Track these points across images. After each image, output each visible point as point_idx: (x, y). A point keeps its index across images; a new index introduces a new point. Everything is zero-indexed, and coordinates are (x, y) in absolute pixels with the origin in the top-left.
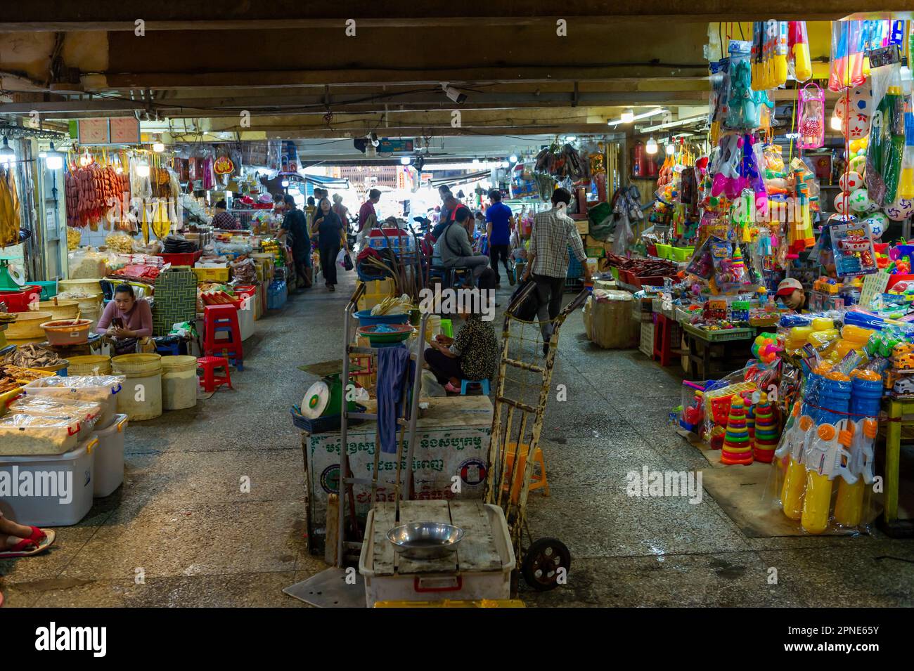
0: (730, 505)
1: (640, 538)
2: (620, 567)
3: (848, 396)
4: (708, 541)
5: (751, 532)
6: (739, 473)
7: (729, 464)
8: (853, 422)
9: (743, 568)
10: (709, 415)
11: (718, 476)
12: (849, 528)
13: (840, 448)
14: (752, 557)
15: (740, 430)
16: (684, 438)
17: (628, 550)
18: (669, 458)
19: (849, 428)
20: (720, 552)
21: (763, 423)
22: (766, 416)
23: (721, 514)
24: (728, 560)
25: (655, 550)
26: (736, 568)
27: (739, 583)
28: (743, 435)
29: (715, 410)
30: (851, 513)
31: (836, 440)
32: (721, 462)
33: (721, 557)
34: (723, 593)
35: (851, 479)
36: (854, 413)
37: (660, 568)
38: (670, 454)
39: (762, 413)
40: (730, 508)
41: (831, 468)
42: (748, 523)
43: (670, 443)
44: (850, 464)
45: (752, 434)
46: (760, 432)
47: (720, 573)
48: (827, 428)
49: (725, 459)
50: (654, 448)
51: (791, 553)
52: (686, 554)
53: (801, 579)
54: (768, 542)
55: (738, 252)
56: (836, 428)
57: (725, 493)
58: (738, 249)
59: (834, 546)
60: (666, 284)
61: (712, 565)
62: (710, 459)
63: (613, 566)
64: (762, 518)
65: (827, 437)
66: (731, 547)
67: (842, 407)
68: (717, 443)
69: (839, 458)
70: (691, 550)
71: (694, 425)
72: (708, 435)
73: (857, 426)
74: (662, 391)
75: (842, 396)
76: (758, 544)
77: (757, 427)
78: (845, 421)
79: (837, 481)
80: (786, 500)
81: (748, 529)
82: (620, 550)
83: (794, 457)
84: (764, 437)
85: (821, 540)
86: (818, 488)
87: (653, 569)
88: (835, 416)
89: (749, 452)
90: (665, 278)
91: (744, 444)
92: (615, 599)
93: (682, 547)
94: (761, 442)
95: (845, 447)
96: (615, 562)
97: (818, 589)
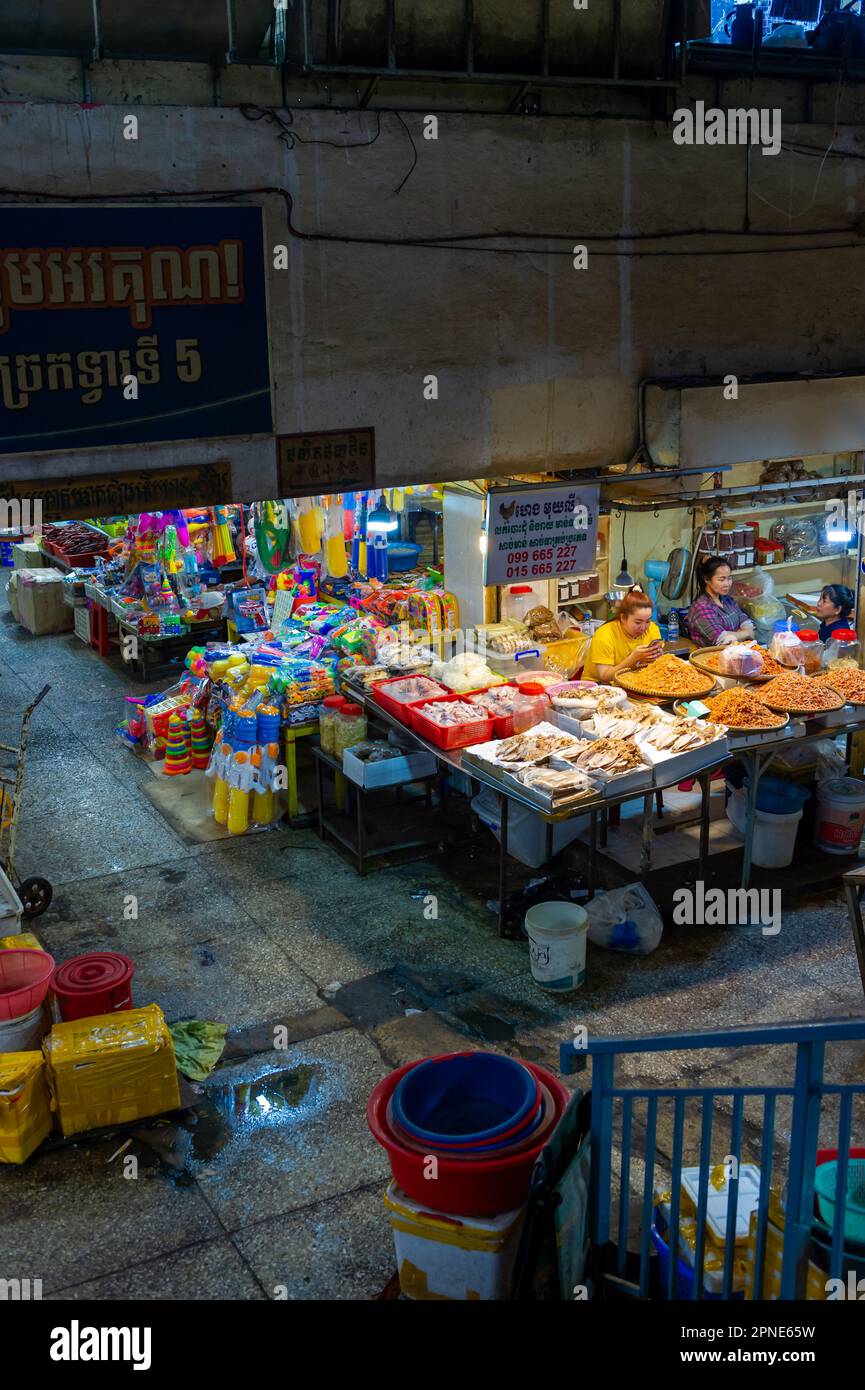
0: (173, 817)
1: (103, 859)
2: (90, 888)
3: (256, 728)
4: (157, 853)
5: (190, 840)
6: (179, 784)
7: (172, 775)
8: (260, 747)
9: (184, 873)
10: (151, 729)
11: (163, 789)
12: (263, 826)
13: (252, 768)
14: (191, 863)
15: (178, 745)
16: (131, 750)
17: (95, 872)
18: (119, 774)
19: (258, 752)
20: (167, 862)
21: (197, 736)
22: (200, 730)
23: (166, 826)
24: (173, 868)
25: (116, 868)
26: (180, 873)
27: (181, 885)
28: (181, 748)
29: (156, 726)
30: (265, 813)
31: (248, 763)
32: (164, 773)
33: (167, 866)
34: (170, 896)
35: (261, 790)
36: (260, 740)
37: (121, 884)
38: (118, 769)
39: (196, 727)
40: (173, 820)
41: (247, 784)
42: (188, 832)
43: (118, 757)
44: (261, 779)
45: (188, 744)
46: (196, 744)
47: (167, 880)
48: (243, 755)
49: (168, 771)
50: (104, 765)
51: (220, 854)
52: (140, 868)
53: (226, 876)
54: (203, 847)
55: (167, 583)
56: (247, 754)
57: (168, 805)
58: (166, 580)
59: (252, 843)
60: (97, 563)
61: (161, 874)
62: (155, 772)
63: (84, 888)
64: (199, 826)
65: (242, 761)
66: (175, 856)
67: (252, 737)
68: (160, 754)
69: (252, 776)
70: (145, 863)
71: (139, 737)
72: (152, 746)
73: (263, 750)
74: (104, 692)
75: (251, 729)
76: (195, 850)
77: (193, 739)
78: (255, 747)
79: (252, 793)
80: (216, 810)
81: (188, 838)
82: (88, 873)
83: (220, 776)
84: (200, 748)
85: (243, 839)
86: (239, 800)
87: (116, 885)
88: (246, 744)
89: (186, 763)
90: (95, 557)
91: (184, 756)
92: (90, 915)
93: (138, 862)
94: (197, 752)
95: (255, 767)
96: (85, 884)
97: (238, 881)
